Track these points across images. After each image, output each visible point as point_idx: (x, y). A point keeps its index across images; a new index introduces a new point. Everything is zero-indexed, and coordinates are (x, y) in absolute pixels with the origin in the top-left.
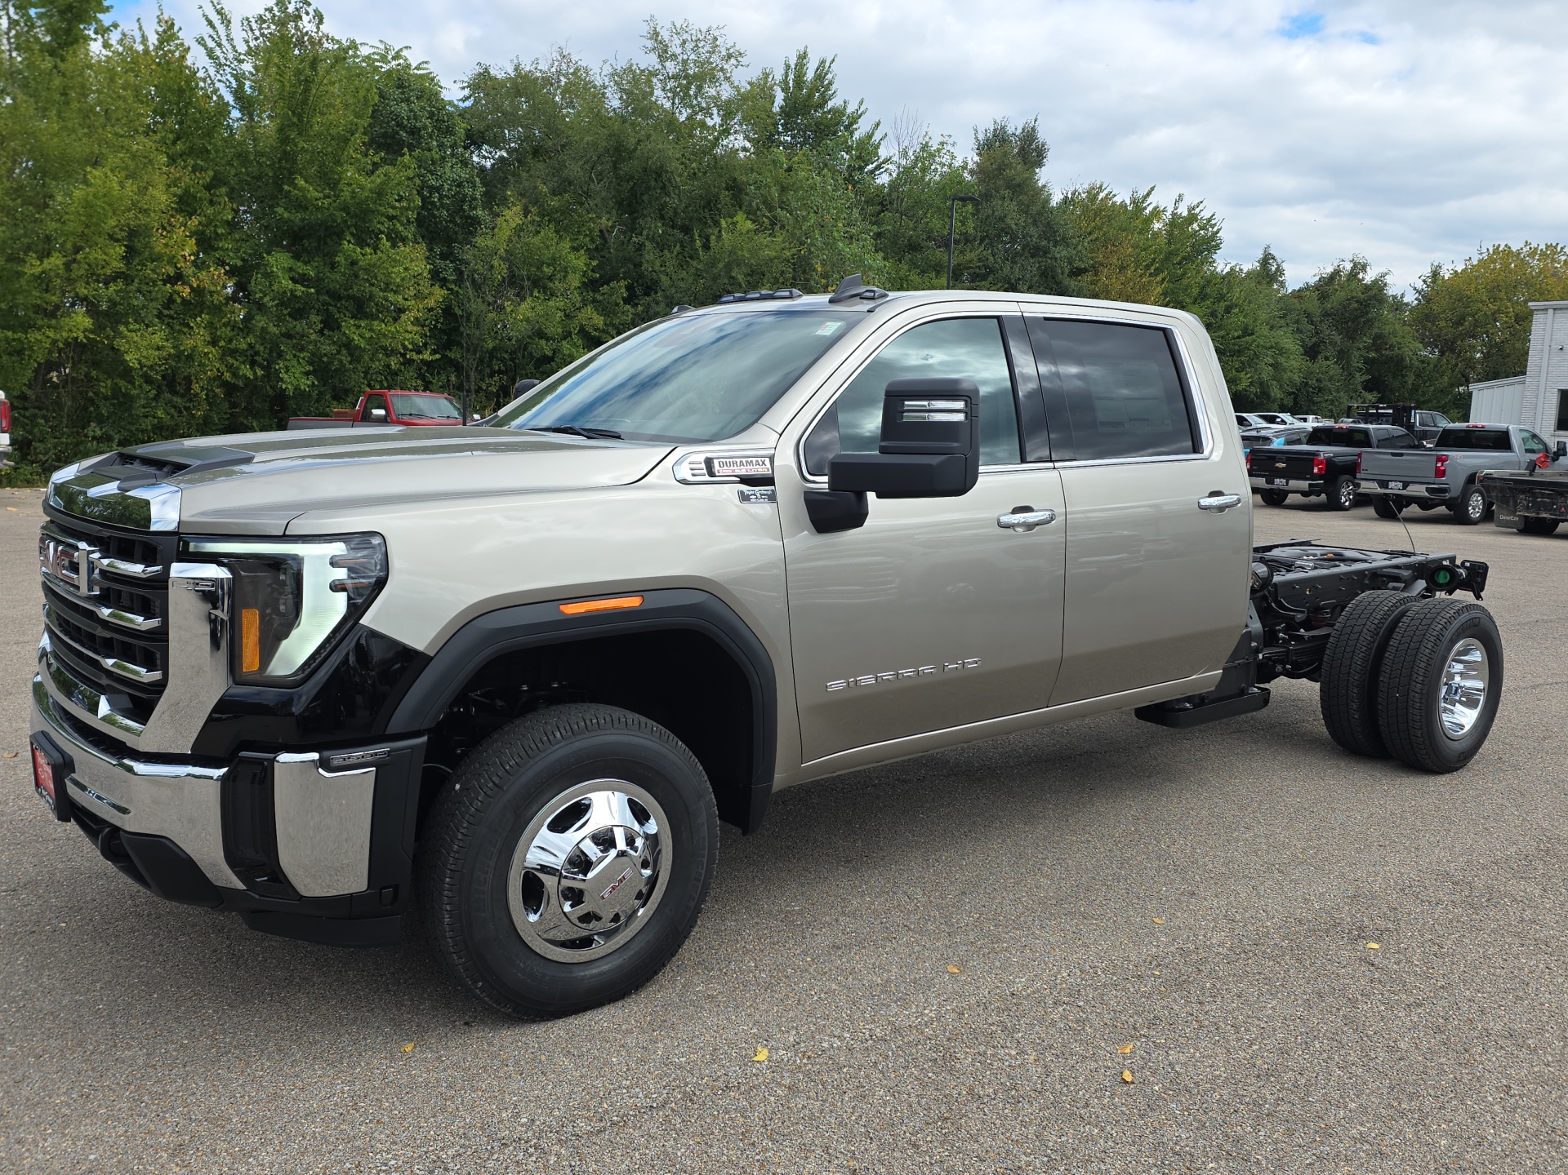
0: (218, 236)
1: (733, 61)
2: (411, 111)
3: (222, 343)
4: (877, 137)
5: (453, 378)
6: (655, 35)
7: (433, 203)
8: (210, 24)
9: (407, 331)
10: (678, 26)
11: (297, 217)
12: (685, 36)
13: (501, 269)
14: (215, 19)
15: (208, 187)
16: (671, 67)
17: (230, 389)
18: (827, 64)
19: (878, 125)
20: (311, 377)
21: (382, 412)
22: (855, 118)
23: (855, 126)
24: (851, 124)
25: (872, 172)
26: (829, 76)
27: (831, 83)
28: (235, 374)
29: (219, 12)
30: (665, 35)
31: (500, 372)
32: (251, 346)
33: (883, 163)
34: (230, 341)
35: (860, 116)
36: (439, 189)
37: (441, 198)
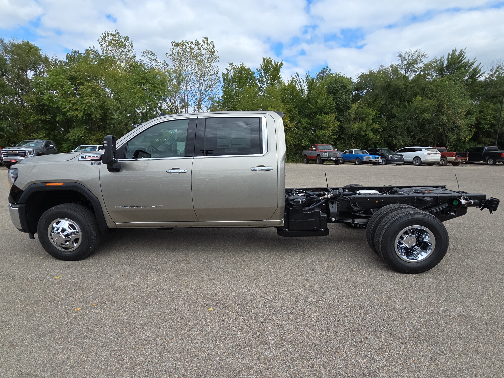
0: (295, 117)
1: (423, 57)
2: (336, 86)
3: (293, 137)
4: (480, 67)
5: (342, 141)
6: (400, 55)
7: (339, 105)
8: (296, 76)
9: (328, 132)
10: (407, 52)
11: (309, 111)
12: (409, 54)
13: (353, 116)
14: (297, 75)
15: (294, 108)
16: (405, 62)
17: (295, 145)
18: (463, 51)
19: (480, 64)
20: (309, 142)
21: (315, 149)
22: (472, 64)
23: (472, 66)
24: (471, 65)
25: (477, 77)
26: (464, 53)
27: (464, 56)
28: (296, 143)
29: (297, 74)
30: (403, 55)
31: (353, 139)
32: (298, 137)
33: (482, 74)
34: (295, 136)
35: (475, 62)
36: (340, 101)
37: (341, 103)
